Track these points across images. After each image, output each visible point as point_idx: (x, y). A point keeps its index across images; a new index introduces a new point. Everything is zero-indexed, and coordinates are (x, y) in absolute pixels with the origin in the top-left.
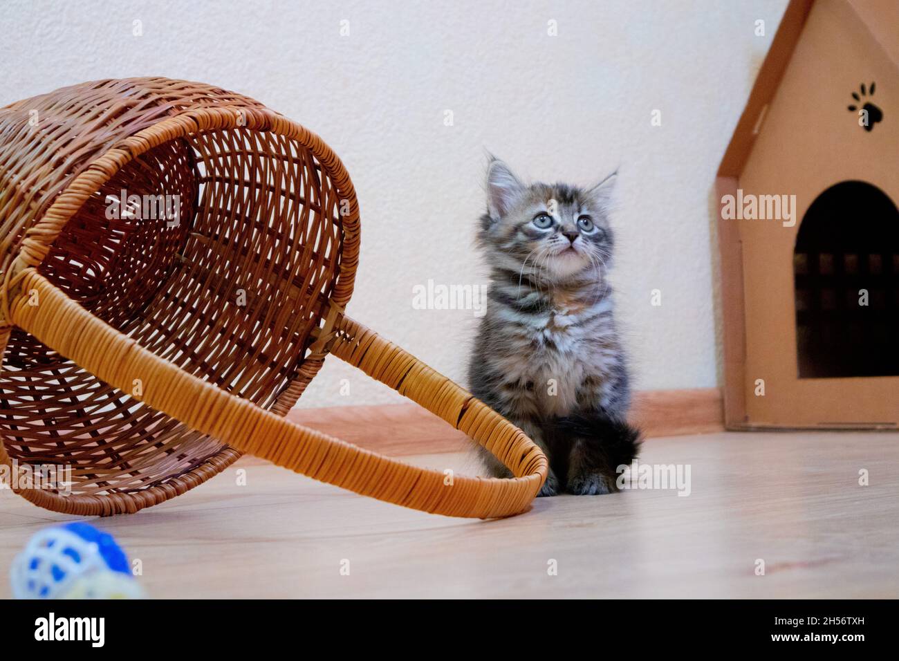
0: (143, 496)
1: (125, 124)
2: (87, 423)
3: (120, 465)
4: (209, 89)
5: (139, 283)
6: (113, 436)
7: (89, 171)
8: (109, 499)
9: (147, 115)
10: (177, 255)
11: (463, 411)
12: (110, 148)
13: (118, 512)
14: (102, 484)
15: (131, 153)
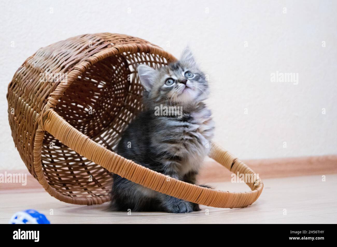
0: (105, 197)
1: (89, 52)
2: (86, 169)
3: (98, 185)
4: (126, 36)
5: (107, 113)
6: (96, 174)
7: (74, 70)
8: (91, 198)
9: (99, 48)
10: (123, 102)
11: (233, 164)
12: (83, 61)
13: (95, 204)
14: (90, 192)
15: (90, 63)
